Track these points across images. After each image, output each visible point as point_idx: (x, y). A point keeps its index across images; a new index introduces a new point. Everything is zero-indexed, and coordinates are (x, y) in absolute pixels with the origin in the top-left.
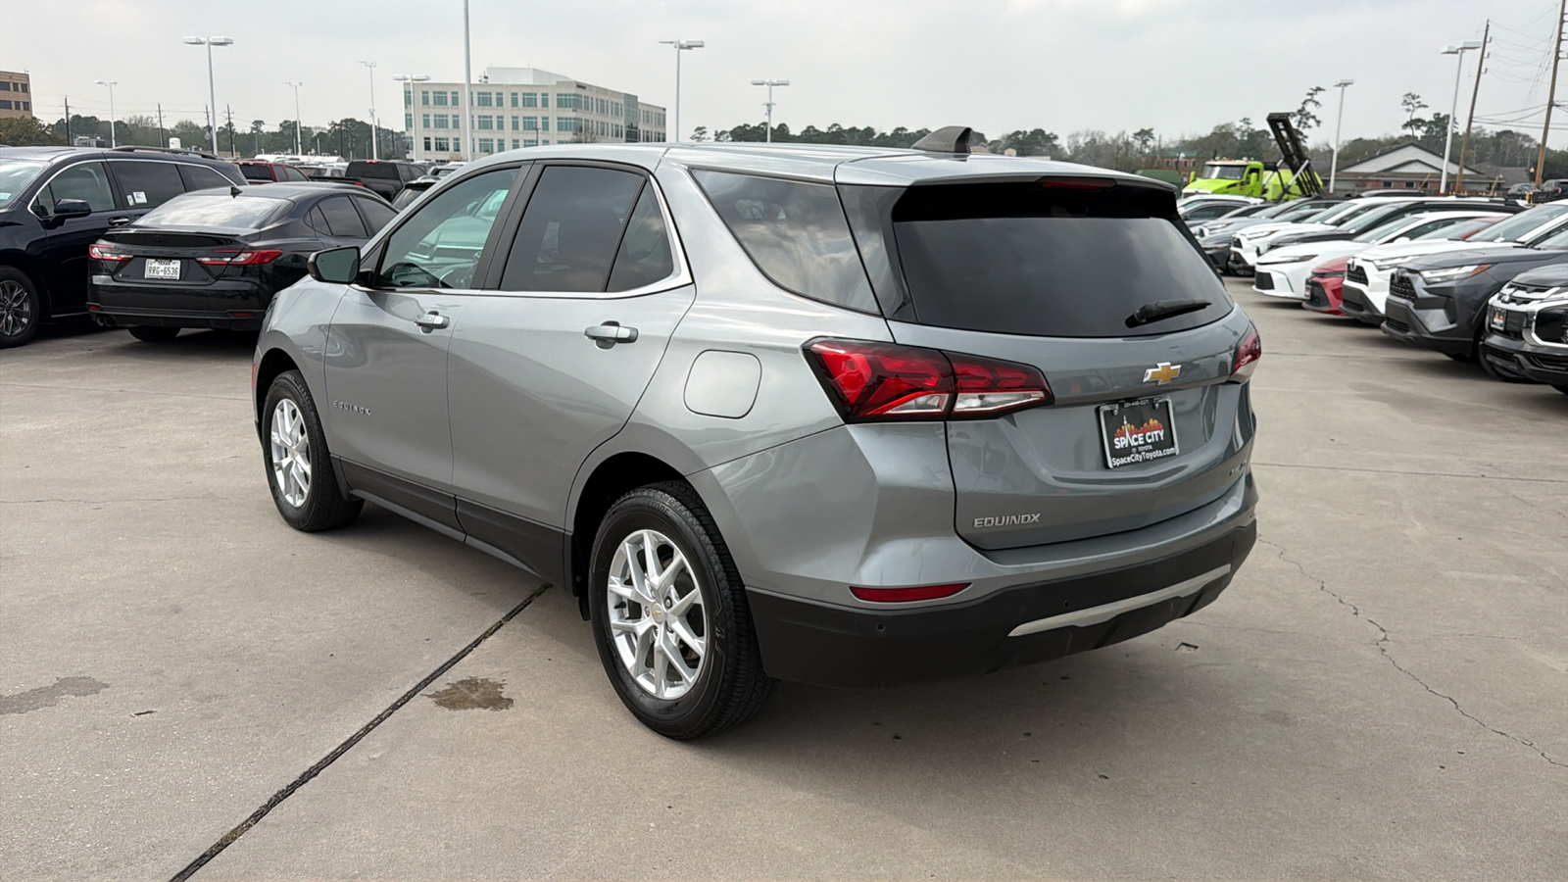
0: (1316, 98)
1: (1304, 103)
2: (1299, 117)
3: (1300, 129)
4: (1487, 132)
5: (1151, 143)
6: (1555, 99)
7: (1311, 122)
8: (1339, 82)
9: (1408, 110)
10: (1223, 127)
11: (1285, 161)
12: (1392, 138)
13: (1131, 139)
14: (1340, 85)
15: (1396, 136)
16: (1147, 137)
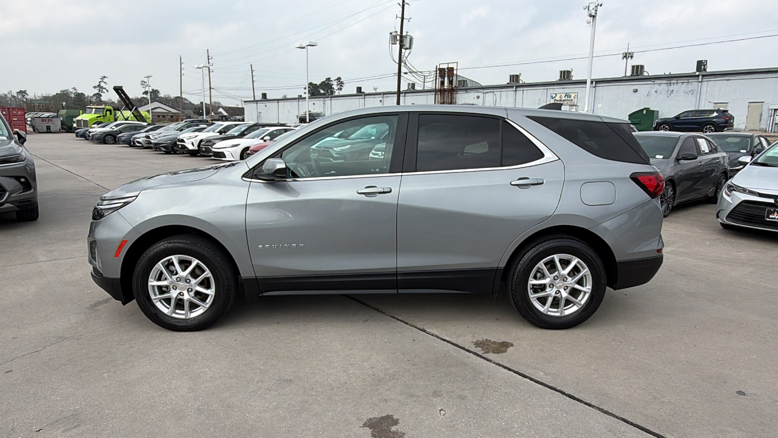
0: (104, 80)
1: (100, 82)
2: (98, 88)
3: (100, 93)
4: (172, 97)
5: (26, 96)
6: (211, 86)
7: (104, 90)
8: (146, 76)
9: (143, 87)
10: (65, 91)
11: (126, 106)
12: (138, 98)
13: (16, 95)
14: (147, 77)
15: (139, 97)
16: (24, 94)
